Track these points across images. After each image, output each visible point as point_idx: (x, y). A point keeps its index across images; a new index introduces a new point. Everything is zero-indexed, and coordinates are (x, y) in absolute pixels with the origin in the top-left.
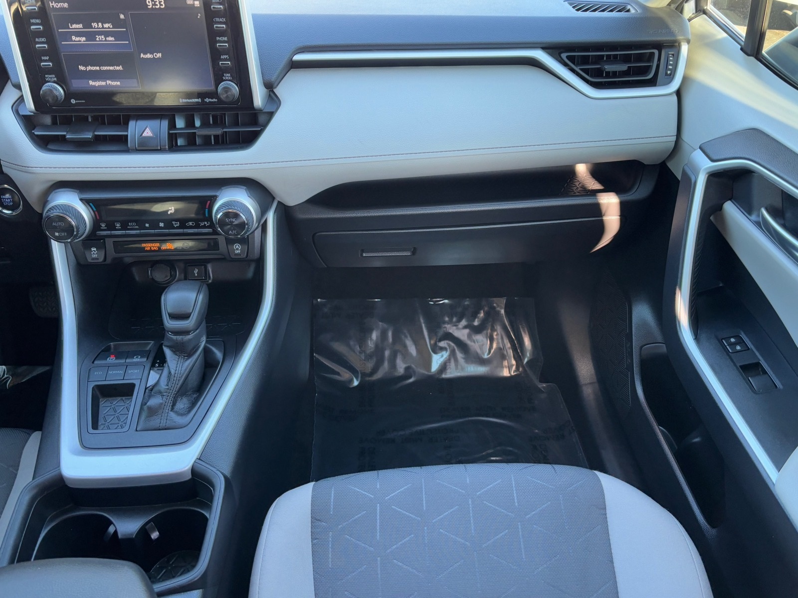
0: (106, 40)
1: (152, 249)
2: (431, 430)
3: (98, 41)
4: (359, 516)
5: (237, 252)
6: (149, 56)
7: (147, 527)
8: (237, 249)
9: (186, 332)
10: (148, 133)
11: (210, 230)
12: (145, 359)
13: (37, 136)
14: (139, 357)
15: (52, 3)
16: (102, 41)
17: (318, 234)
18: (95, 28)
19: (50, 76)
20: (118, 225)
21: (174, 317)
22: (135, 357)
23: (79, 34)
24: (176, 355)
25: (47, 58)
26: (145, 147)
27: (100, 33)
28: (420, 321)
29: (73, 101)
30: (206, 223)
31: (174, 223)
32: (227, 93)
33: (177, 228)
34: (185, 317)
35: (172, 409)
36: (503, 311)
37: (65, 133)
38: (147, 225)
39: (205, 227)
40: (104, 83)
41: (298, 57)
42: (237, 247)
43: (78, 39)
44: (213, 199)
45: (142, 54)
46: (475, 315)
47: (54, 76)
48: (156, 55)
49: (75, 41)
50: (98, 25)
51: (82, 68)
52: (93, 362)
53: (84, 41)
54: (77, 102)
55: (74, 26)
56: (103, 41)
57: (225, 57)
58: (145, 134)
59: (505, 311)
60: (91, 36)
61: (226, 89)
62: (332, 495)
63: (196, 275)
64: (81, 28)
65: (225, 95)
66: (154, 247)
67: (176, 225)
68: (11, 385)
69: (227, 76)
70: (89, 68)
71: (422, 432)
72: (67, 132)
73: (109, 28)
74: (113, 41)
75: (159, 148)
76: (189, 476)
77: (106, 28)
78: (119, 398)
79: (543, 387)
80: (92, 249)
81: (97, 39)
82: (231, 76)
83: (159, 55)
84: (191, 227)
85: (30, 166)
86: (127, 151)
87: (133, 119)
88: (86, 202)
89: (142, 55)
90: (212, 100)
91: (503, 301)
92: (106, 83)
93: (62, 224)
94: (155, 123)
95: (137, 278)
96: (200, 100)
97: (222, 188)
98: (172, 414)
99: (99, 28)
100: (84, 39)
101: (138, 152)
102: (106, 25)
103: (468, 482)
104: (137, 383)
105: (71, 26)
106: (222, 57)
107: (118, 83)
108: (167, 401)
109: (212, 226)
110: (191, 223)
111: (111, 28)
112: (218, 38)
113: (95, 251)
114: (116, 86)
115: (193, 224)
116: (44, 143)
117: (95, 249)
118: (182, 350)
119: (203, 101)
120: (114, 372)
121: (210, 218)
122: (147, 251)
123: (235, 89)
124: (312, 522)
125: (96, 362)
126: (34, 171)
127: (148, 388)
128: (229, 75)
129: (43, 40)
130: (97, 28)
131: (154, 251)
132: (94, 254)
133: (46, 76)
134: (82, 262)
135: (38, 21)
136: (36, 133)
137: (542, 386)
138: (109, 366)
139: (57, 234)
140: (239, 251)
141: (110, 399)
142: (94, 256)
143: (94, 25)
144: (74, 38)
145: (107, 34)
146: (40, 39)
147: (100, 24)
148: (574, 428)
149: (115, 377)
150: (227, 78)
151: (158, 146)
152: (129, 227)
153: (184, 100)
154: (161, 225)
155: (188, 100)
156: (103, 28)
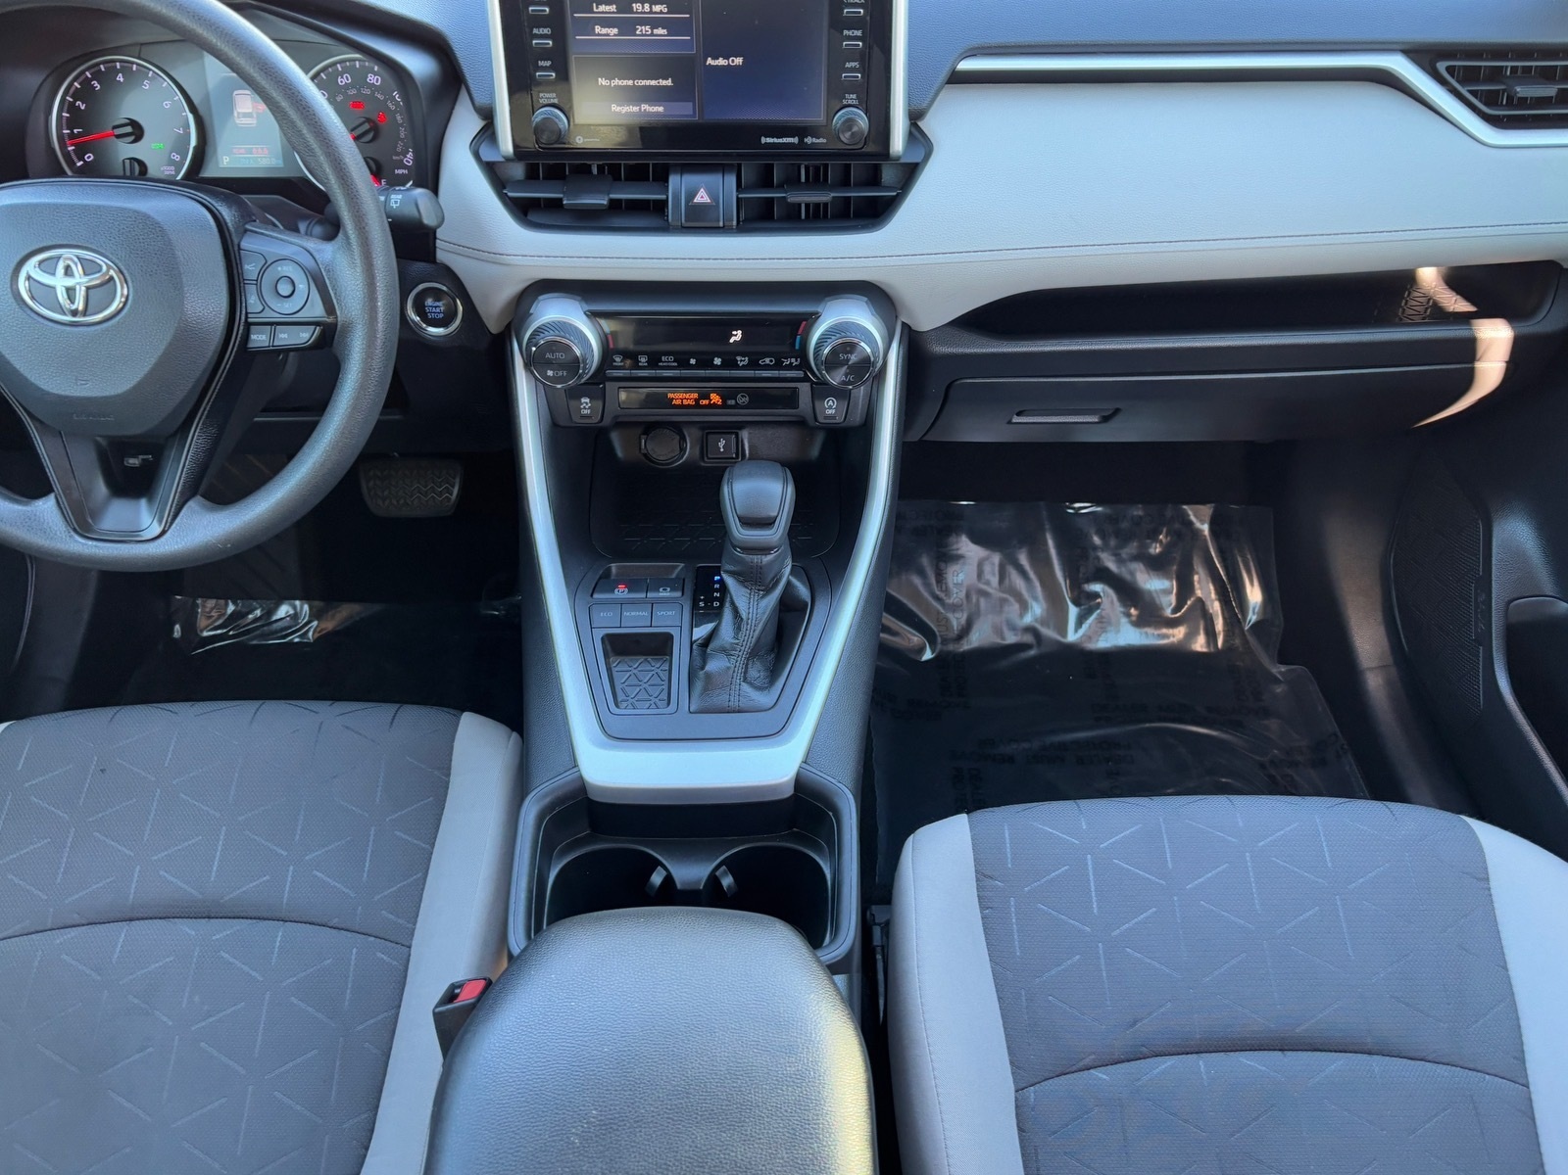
0: (652, 34)
1: (685, 402)
2: (1076, 743)
3: (639, 35)
4: (1057, 873)
5: (830, 412)
6: (721, 62)
7: (717, 873)
8: (830, 407)
9: (765, 550)
10: (702, 197)
11: (800, 374)
12: (679, 594)
13: (511, 199)
14: (669, 589)
16: (646, 35)
17: (958, 382)
18: (637, 13)
19: (547, 95)
20: (643, 360)
21: (750, 522)
22: (661, 590)
23: (607, 22)
24: (746, 587)
25: (548, 63)
26: (700, 222)
27: (643, 22)
28: (1046, 544)
29: (580, 140)
30: (793, 360)
31: (739, 358)
32: (850, 129)
33: (744, 368)
34: (767, 523)
35: (745, 680)
36: (1205, 528)
37: (561, 196)
38: (693, 361)
39: (790, 367)
40: (636, 109)
41: (966, 65)
42: (831, 403)
43: (604, 31)
44: (812, 318)
45: (709, 59)
46: (1153, 535)
47: (554, 95)
48: (733, 61)
49: (599, 35)
50: (643, 8)
51: (603, 82)
52: (592, 596)
53: (615, 35)
54: (586, 140)
55: (602, 8)
56: (648, 36)
57: (853, 64)
58: (698, 199)
59: (1212, 530)
60: (627, 26)
61: (849, 123)
62: (1007, 835)
63: (722, 450)
64: (613, 13)
65: (848, 134)
66: (688, 399)
67: (742, 363)
68: (317, 635)
69: (852, 98)
70: (616, 82)
71: (1063, 746)
72: (563, 193)
73: (661, 12)
74: (664, 36)
75: (721, 224)
76: (789, 792)
77: (656, 13)
78: (642, 658)
79: (1280, 673)
80: (583, 400)
81: (638, 32)
82: (858, 98)
83: (739, 61)
84: (767, 367)
85: (509, 252)
86: (665, 229)
87: (676, 172)
88: (593, 315)
89: (710, 61)
90: (818, 141)
91: (1207, 510)
92: (640, 109)
93: (561, 356)
94: (715, 179)
95: (620, 453)
96: (795, 140)
97: (827, 299)
98: (745, 687)
99: (645, 13)
100: (615, 31)
101: (684, 230)
102: (657, 8)
103: (1241, 824)
104: (675, 632)
105: (597, 8)
106: (848, 65)
107: (661, 109)
108: (738, 664)
109: (805, 364)
110: (767, 360)
111: (664, 13)
112: (846, 32)
113: (587, 403)
114: (657, 114)
115: (771, 361)
116: (525, 211)
117: (588, 400)
118: (757, 580)
119: (801, 141)
120: (633, 614)
121: (802, 354)
122: (675, 406)
123: (863, 122)
124: (978, 880)
125: (596, 596)
126: (512, 262)
127: (695, 641)
128: (854, 96)
129: (546, 31)
130: (641, 13)
131: (687, 406)
132: (585, 408)
133: (541, 95)
134: (563, 422)
136: (510, 194)
137: (1278, 670)
138: (622, 603)
139: (550, 373)
140: (834, 411)
141: (627, 659)
142: (586, 412)
143: (637, 7)
144: (598, 29)
145: (655, 23)
146: (541, 29)
147: (647, 6)
148: (1346, 747)
149: (636, 620)
150: (850, 102)
151: (719, 221)
152: (661, 364)
153: (770, 140)
154: (717, 361)
155: (776, 140)
156: (651, 12)
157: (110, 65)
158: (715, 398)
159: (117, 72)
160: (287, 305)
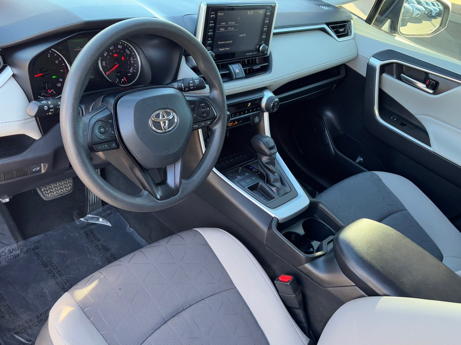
0: (231, 30)
6: (242, 35)
10: (237, 70)
12: (250, 173)
14: (247, 173)
15: (219, 14)
18: (229, 24)
20: (233, 115)
23: (223, 27)
25: (210, 39)
26: (238, 77)
30: (259, 108)
31: (250, 110)
34: (272, 148)
40: (224, 49)
42: (257, 118)
45: (240, 35)
47: (210, 48)
49: (221, 31)
51: (219, 43)
52: (235, 180)
53: (224, 30)
55: (223, 24)
57: (265, 34)
60: (227, 28)
66: (231, 124)
70: (222, 43)
73: (234, 24)
75: (243, 77)
77: (233, 24)
83: (245, 35)
86: (232, 80)
87: (230, 65)
90: (256, 53)
94: (238, 65)
97: (263, 92)
101: (237, 80)
102: (233, 23)
104: (259, 182)
106: (263, 34)
107: (229, 49)
110: (255, 109)
112: (265, 26)
119: (253, 53)
122: (229, 127)
127: (265, 182)
128: (263, 41)
130: (230, 24)
131: (232, 126)
133: (207, 48)
135: (212, 22)
138: (242, 179)
140: (257, 120)
144: (221, 29)
145: (231, 27)
146: (211, 30)
147: (231, 22)
149: (250, 182)
150: (263, 43)
152: (236, 115)
153: (248, 54)
154: (246, 112)
155: (249, 54)
156: (232, 24)
158: (236, 122)
160: (205, 115)
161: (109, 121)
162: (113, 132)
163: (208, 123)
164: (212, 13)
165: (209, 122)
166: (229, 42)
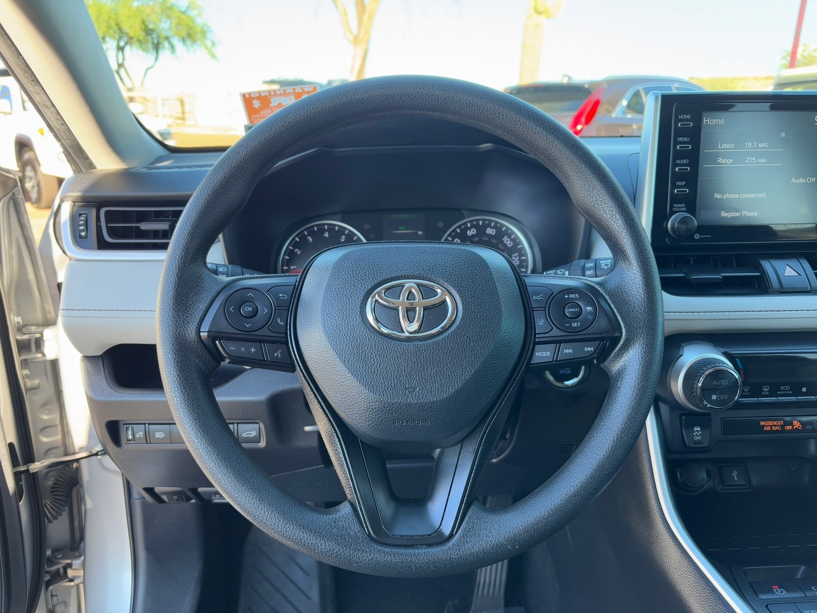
0: (756, 163)
1: (774, 428)
3: (748, 164)
6: (802, 180)
15: (707, 119)
16: (752, 163)
18: (748, 148)
19: (679, 205)
20: (766, 389)
23: (726, 155)
25: (683, 183)
26: (792, 289)
27: (752, 154)
29: (697, 236)
38: (804, 389)
40: (737, 215)
43: (723, 161)
45: (794, 178)
47: (684, 205)
48: (809, 180)
49: (719, 164)
50: (753, 145)
51: (717, 196)
53: (731, 164)
54: (701, 237)
56: (754, 163)
60: (740, 157)
63: (736, 479)
64: (732, 149)
66: (775, 426)
70: (726, 196)
73: (764, 148)
74: (765, 163)
75: (810, 290)
77: (761, 148)
80: (695, 429)
81: (747, 161)
83: (813, 180)
86: (766, 292)
87: (764, 259)
89: (793, 180)
92: (740, 215)
93: (725, 383)
94: (794, 263)
99: (754, 148)
100: (731, 161)
101: (783, 294)
102: (762, 145)
105: (721, 146)
107: (755, 214)
111: (767, 148)
113: (698, 431)
114: (753, 217)
117: (699, 429)
122: (767, 432)
129: (686, 161)
130: (751, 148)
131: (776, 431)
132: (697, 435)
133: (675, 205)
135: (686, 140)
139: (714, 397)
142: (697, 438)
143: (748, 144)
144: (719, 160)
145: (759, 155)
146: (681, 161)
147: (755, 144)
151: (807, 287)
152: (779, 393)
156: (757, 148)
157: (321, 227)
158: (797, 425)
159: (325, 231)
160: (575, 325)
161: (281, 295)
162: (279, 321)
163: (586, 349)
164: (681, 117)
165: (589, 349)
166: (752, 196)
